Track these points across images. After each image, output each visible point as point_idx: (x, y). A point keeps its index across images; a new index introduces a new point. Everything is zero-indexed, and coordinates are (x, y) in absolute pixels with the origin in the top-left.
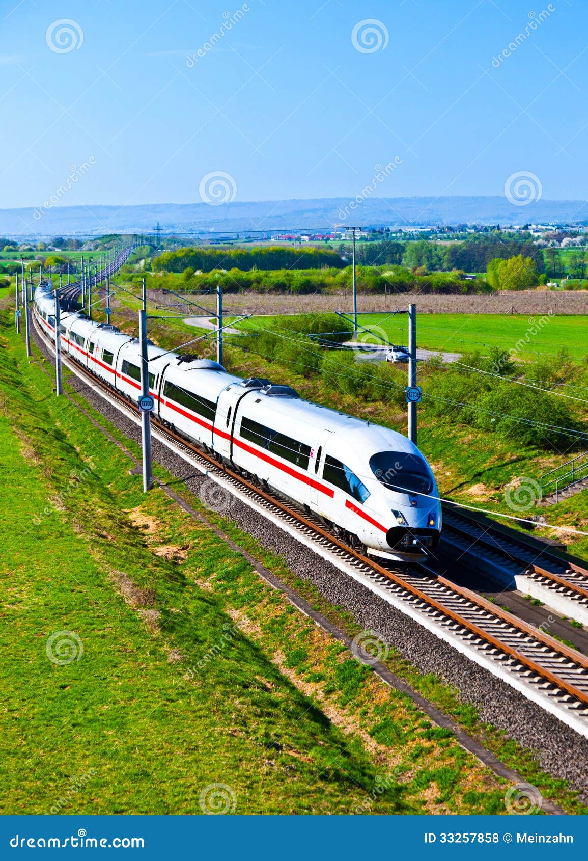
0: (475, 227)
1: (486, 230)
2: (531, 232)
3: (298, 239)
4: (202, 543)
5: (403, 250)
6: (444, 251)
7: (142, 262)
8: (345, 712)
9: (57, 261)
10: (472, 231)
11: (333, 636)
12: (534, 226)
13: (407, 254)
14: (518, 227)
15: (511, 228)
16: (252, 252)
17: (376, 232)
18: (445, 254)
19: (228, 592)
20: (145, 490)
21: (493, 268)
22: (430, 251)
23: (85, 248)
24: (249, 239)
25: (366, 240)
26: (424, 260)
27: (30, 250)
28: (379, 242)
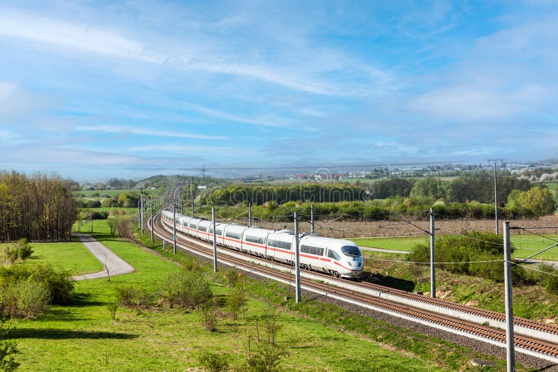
0: (459, 166)
1: (470, 168)
2: (509, 169)
5: (412, 186)
6: (447, 186)
9: (129, 197)
10: (458, 169)
12: (509, 165)
13: (415, 188)
17: (378, 173)
18: (448, 188)
22: (436, 186)
26: (430, 192)
27: (92, 189)
28: (386, 179)
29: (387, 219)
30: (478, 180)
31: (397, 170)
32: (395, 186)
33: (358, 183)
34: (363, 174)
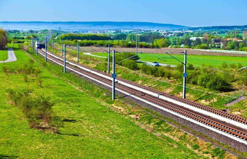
0: (144, 30)
1: (147, 31)
2: (159, 32)
3: (96, 32)
4: (143, 114)
5: (127, 36)
7: (57, 37)
10: (143, 31)
11: (206, 141)
12: (160, 31)
13: (128, 37)
14: (155, 31)
15: (153, 31)
16: (87, 35)
17: (118, 31)
18: (138, 37)
19: (160, 128)
20: (113, 100)
21: (156, 41)
22: (134, 37)
23: (38, 33)
24: (83, 32)
25: (115, 33)
26: (132, 39)
27: (23, 33)
28: (119, 34)
29: (112, 47)
30: (148, 35)
31: (124, 31)
32: (121, 36)
33: (110, 35)
34: (113, 32)
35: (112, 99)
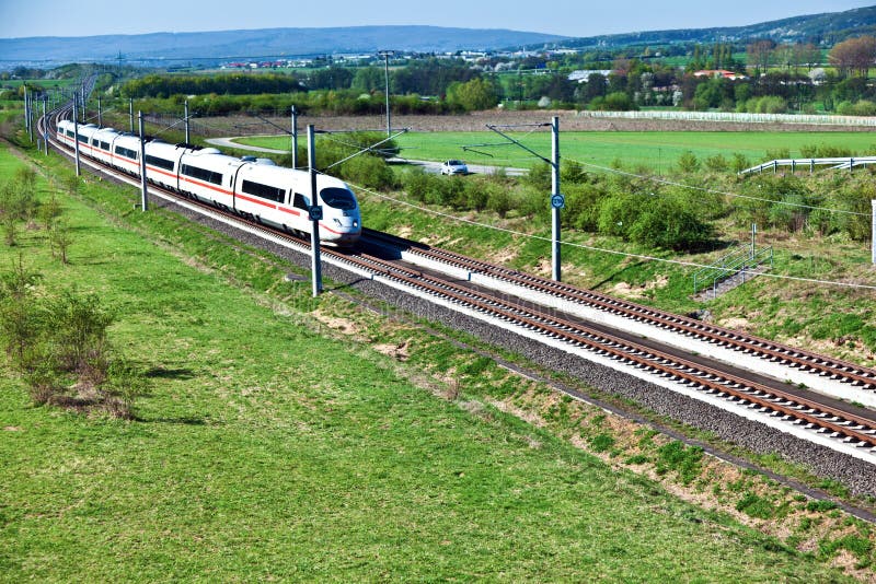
0: (410, 54)
1: (422, 56)
2: (464, 58)
3: (247, 67)
4: (418, 342)
5: (353, 76)
7: (111, 89)
8: (691, 490)
10: (409, 57)
11: (635, 422)
12: (465, 53)
13: (356, 79)
14: (450, 53)
15: (444, 54)
16: (215, 78)
17: (320, 60)
19: (479, 386)
20: (315, 295)
21: (452, 91)
23: (48, 77)
24: (201, 67)
25: (311, 67)
26: (373, 84)
30: (426, 69)
31: (342, 58)
32: (334, 77)
33: (294, 73)
34: (303, 62)
35: (310, 294)
